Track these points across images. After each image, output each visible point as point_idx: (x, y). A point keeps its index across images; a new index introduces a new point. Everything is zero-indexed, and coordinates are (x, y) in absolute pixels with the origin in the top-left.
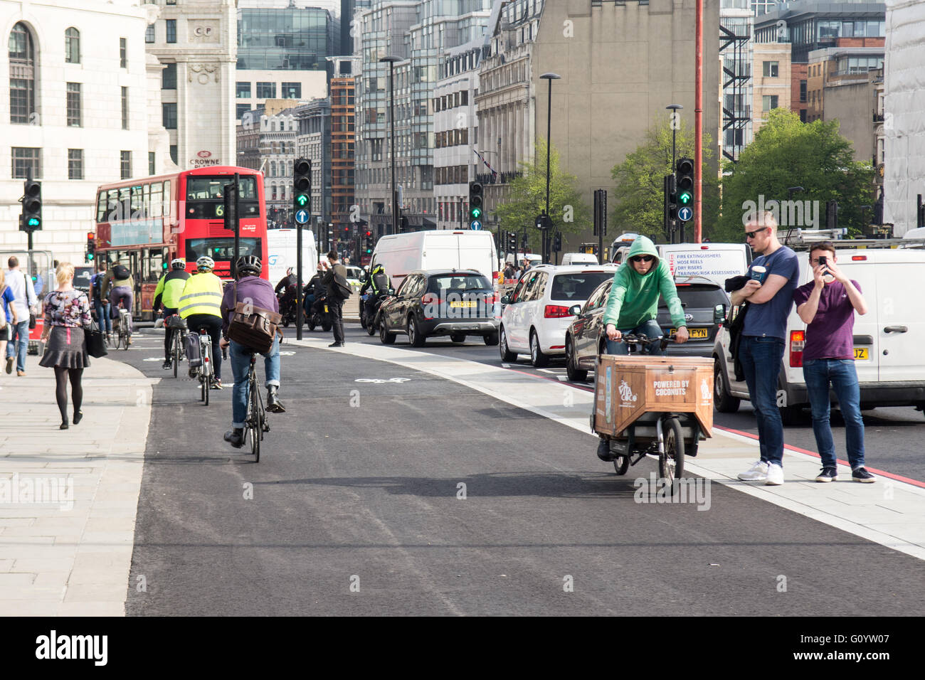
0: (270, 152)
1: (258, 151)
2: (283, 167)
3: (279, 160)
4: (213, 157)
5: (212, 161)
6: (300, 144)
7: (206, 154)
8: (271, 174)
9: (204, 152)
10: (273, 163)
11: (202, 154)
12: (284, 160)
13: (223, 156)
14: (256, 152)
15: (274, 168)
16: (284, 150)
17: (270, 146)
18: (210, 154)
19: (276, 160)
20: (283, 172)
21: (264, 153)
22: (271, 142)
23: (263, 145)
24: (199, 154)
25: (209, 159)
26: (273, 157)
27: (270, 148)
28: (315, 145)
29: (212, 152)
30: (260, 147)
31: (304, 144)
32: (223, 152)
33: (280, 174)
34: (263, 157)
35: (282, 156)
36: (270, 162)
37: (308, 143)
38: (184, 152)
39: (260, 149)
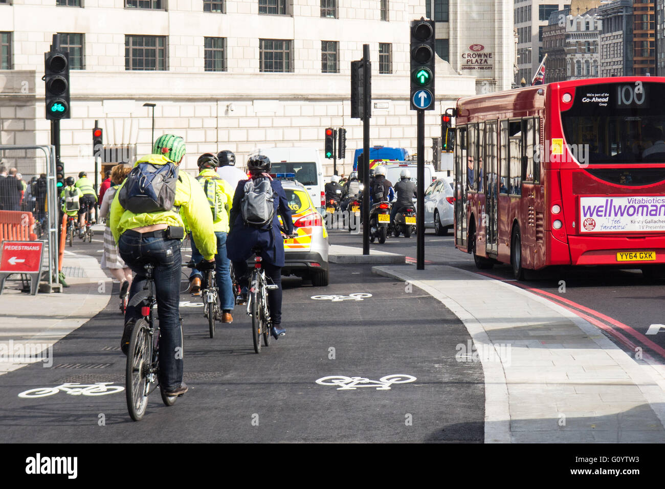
0: (575, 52)
1: (564, 50)
2: (588, 67)
3: (585, 60)
4: (486, 51)
5: (484, 54)
6: (603, 43)
7: (479, 48)
8: (576, 73)
9: (476, 45)
10: (578, 62)
11: (475, 48)
12: (589, 59)
13: (497, 49)
14: (562, 52)
15: (579, 67)
16: (589, 50)
17: (576, 46)
18: (482, 48)
19: (581, 60)
20: (588, 70)
21: (569, 52)
22: (577, 42)
23: (569, 44)
24: (471, 48)
25: (481, 52)
26: (578, 56)
27: (575, 48)
28: (617, 43)
29: (484, 46)
30: (566, 46)
31: (607, 43)
32: (496, 46)
33: (585, 72)
34: (569, 56)
35: (587, 56)
36: (575, 61)
37: (610, 42)
38: (456, 46)
39: (566, 49)
